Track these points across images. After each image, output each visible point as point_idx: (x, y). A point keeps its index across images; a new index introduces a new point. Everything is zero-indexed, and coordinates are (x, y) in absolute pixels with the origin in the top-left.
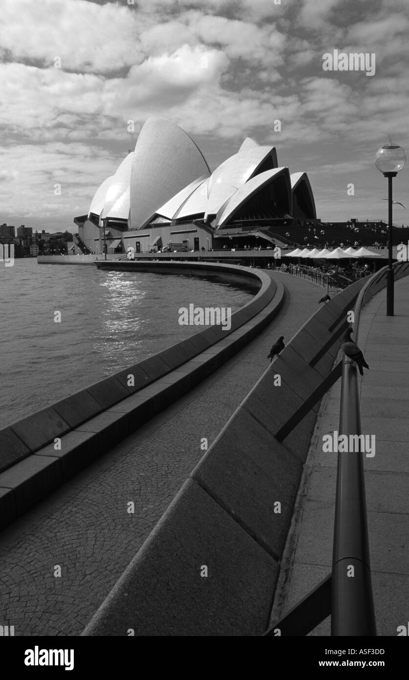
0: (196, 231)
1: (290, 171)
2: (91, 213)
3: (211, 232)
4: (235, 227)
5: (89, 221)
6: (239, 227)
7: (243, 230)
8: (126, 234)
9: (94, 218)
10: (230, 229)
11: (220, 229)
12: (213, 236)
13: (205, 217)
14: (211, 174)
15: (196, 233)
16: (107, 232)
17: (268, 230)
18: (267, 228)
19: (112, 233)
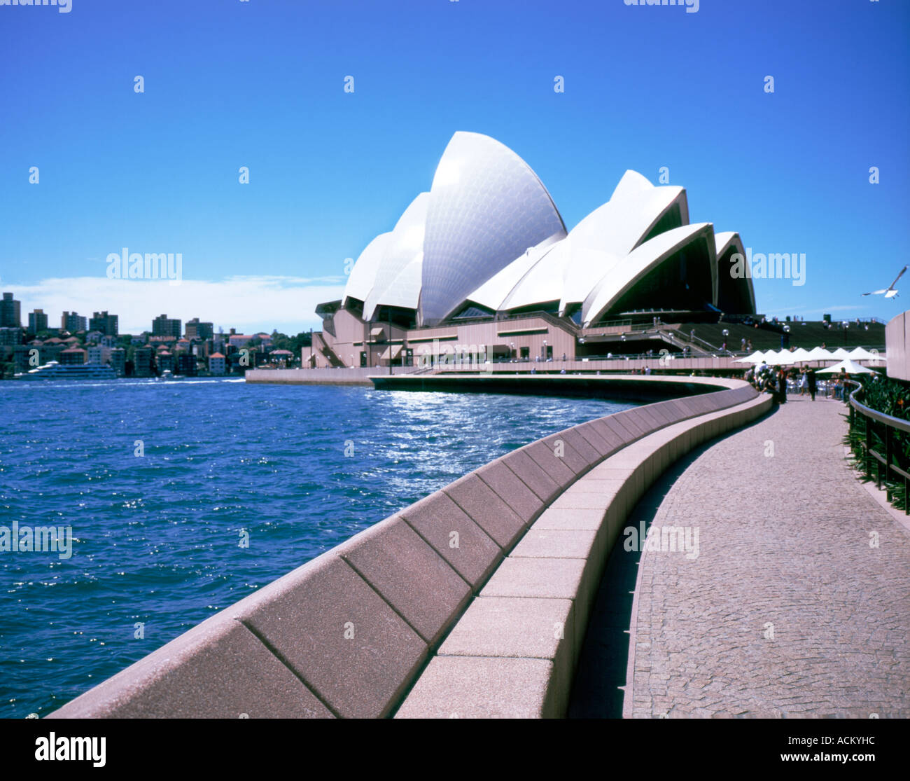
0: (545, 332)
1: (715, 229)
2: (348, 297)
3: (573, 332)
4: (618, 324)
5: (345, 311)
6: (626, 323)
7: (632, 330)
8: (412, 335)
9: (355, 306)
10: (609, 328)
11: (589, 327)
12: (577, 340)
13: (562, 308)
14: (567, 234)
15: (546, 335)
16: (376, 331)
17: (679, 329)
18: (676, 326)
19: (387, 334)
